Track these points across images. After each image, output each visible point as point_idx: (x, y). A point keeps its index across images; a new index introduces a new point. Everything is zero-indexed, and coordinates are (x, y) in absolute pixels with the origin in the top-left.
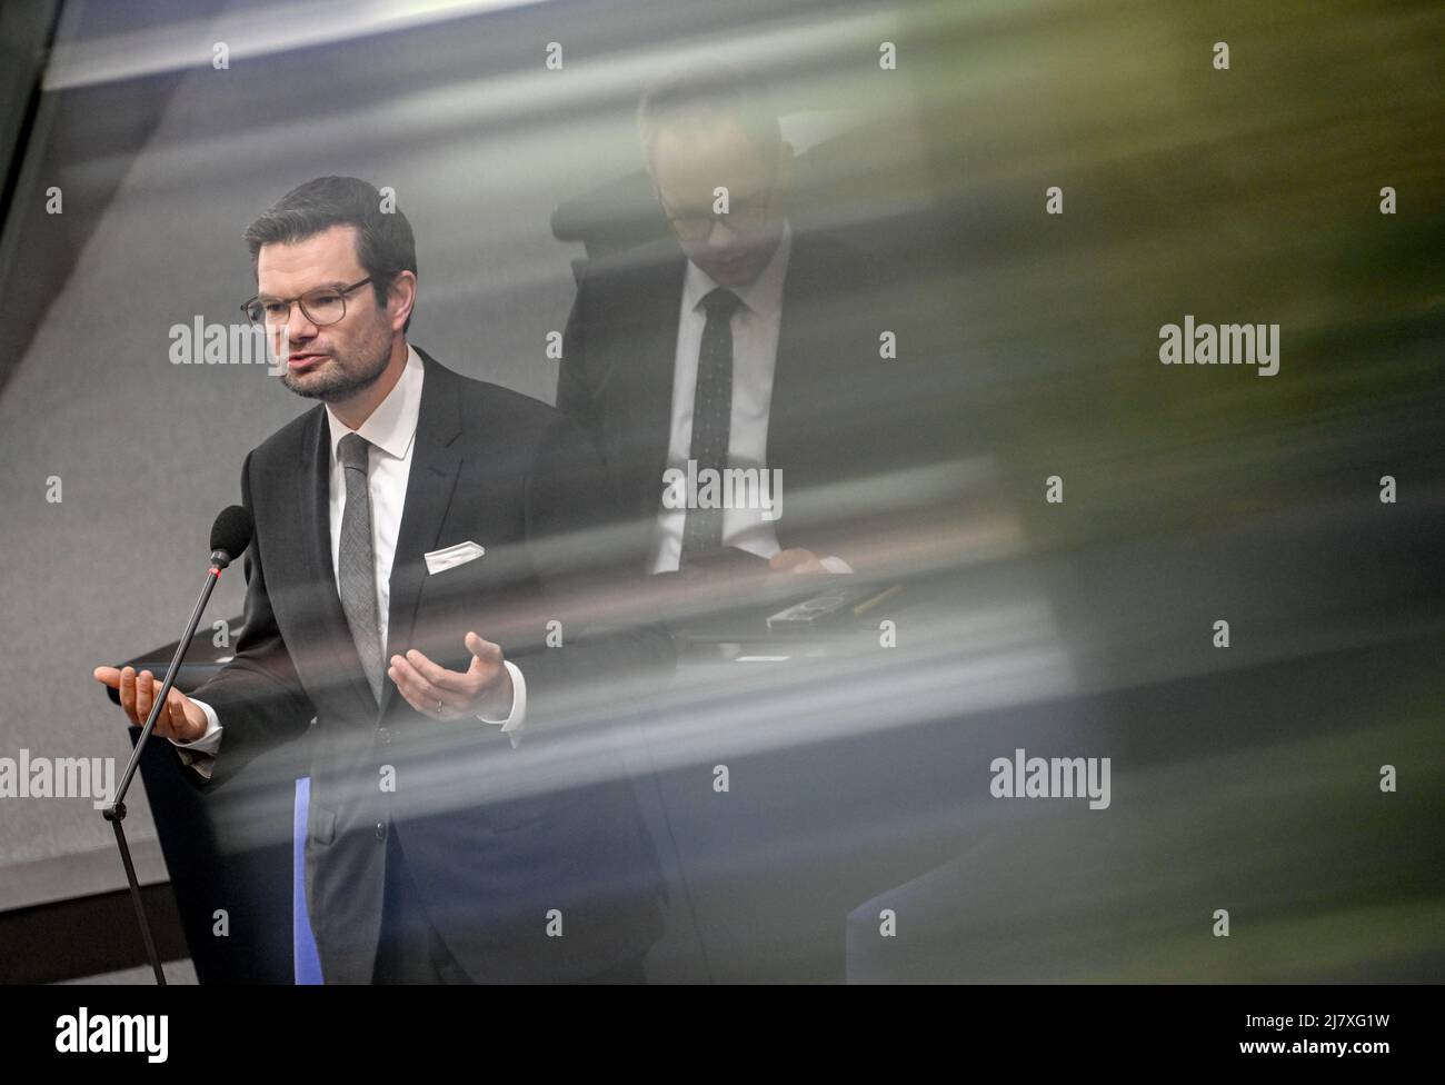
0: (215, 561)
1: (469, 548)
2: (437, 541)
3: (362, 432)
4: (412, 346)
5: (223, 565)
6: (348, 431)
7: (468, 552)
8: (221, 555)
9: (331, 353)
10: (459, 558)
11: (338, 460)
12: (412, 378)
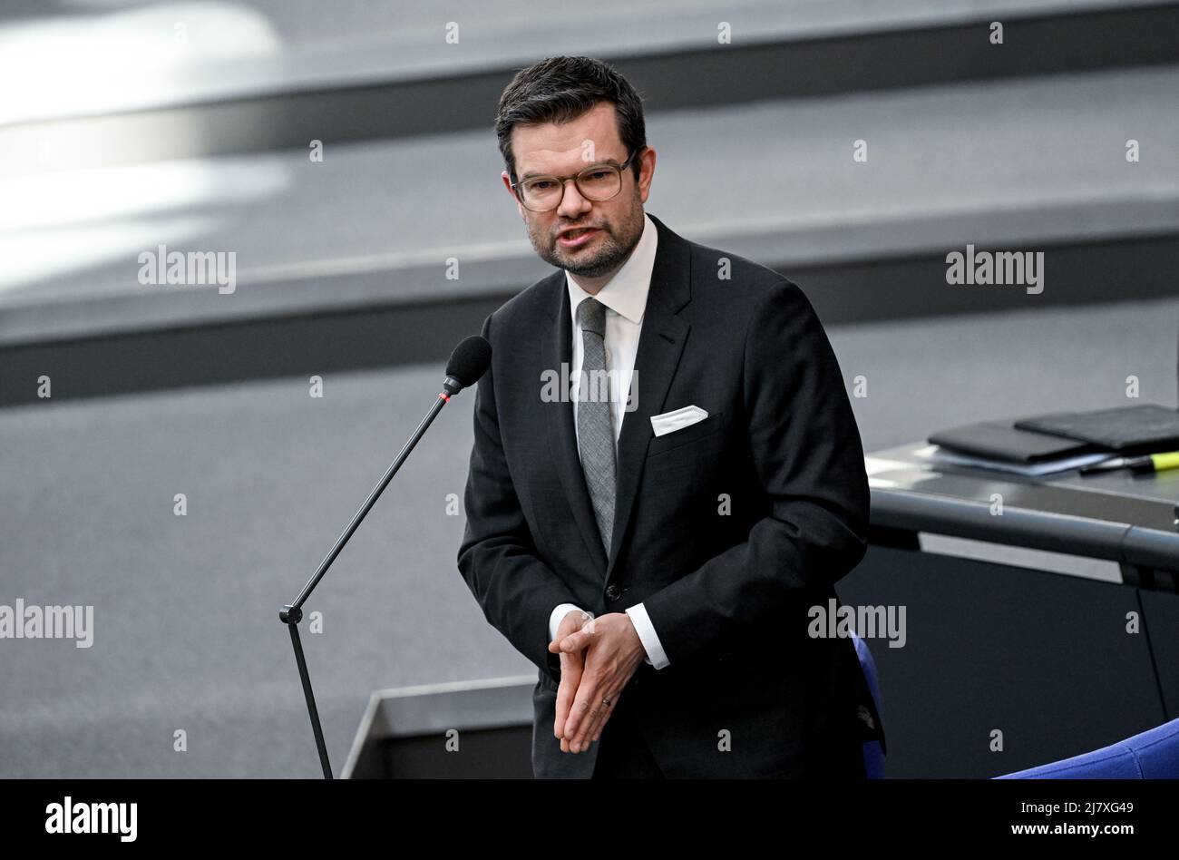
0: (447, 386)
1: (693, 411)
2: (663, 407)
3: (601, 297)
4: (648, 215)
5: (453, 391)
6: (587, 296)
7: (692, 415)
8: (452, 382)
9: (607, 228)
10: (681, 422)
11: (577, 323)
12: (649, 243)
